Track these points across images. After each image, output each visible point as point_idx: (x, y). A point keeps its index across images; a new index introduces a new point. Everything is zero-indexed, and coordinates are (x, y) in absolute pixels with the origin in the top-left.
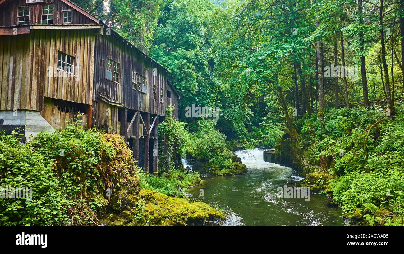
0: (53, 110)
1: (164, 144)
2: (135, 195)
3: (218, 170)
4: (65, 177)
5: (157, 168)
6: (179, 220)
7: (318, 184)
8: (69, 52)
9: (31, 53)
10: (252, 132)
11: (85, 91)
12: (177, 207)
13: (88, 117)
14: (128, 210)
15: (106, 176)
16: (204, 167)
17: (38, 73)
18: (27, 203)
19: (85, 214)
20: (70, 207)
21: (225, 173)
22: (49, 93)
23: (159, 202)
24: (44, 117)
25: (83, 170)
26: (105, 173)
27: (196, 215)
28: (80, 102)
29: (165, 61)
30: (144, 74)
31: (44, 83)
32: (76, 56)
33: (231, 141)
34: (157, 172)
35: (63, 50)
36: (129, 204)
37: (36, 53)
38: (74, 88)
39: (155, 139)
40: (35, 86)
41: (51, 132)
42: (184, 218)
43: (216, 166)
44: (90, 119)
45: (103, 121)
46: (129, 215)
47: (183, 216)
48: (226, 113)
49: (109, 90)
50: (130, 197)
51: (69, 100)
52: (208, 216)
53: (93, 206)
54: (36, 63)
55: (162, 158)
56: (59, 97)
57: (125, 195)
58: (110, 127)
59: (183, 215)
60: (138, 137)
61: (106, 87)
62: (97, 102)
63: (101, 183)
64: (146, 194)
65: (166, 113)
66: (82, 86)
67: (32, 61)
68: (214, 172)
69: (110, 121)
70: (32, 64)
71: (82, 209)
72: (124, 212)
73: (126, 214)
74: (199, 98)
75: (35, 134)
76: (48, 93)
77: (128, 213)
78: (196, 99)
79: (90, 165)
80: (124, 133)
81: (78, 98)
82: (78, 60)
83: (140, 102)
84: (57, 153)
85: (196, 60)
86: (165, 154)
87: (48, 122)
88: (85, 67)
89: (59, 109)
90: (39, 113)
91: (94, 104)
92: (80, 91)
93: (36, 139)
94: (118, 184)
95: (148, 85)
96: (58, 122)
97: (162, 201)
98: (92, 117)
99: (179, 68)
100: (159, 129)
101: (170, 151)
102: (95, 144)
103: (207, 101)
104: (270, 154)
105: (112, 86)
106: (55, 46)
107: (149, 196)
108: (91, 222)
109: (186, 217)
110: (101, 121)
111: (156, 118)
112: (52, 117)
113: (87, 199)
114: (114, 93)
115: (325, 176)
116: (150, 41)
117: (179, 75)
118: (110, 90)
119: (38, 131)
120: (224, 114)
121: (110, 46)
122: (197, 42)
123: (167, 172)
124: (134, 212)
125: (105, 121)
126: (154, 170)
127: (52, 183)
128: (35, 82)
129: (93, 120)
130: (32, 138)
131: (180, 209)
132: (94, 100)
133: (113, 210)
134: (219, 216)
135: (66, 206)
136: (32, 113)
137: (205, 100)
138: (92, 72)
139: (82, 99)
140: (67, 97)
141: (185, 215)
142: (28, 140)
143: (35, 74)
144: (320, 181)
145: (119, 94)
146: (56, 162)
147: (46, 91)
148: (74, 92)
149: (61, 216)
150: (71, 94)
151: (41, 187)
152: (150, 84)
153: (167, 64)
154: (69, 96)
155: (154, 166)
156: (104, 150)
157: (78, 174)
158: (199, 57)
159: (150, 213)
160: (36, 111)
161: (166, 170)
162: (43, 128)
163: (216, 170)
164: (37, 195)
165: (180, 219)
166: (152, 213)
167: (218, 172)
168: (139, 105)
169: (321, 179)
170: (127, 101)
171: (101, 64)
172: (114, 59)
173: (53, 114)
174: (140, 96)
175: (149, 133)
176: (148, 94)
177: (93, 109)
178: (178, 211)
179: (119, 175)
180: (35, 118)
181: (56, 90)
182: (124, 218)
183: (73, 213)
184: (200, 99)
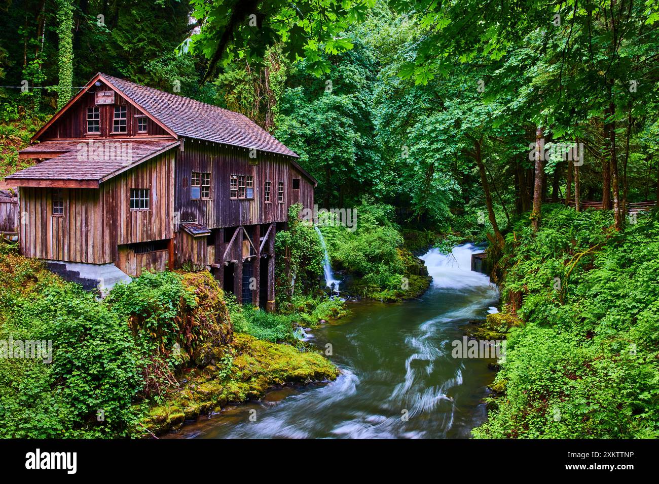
0: (127, 256)
1: (285, 261)
2: (223, 347)
3: (377, 291)
4: (141, 335)
5: (274, 295)
6: (276, 377)
7: (498, 332)
8: (143, 185)
9: (101, 203)
10: (463, 217)
11: (164, 224)
12: (278, 361)
13: (170, 254)
14: (212, 365)
15: (187, 329)
16: (357, 285)
17: (109, 222)
18: (105, 366)
19: (162, 372)
20: (146, 366)
21: (386, 298)
22: (122, 239)
23: (256, 354)
24: (118, 266)
25: (160, 326)
26: (186, 325)
27: (296, 373)
28: (158, 239)
29: (304, 114)
30: (250, 171)
31: (116, 231)
32: (151, 186)
33: (423, 231)
34: (274, 301)
35: (135, 185)
36: (214, 358)
37: (107, 201)
38: (151, 224)
39: (270, 257)
40: (107, 238)
41: (127, 281)
42: (283, 375)
43: (375, 286)
44: (172, 255)
45: (187, 256)
46: (214, 372)
47: (282, 373)
48: (414, 187)
49: (195, 213)
50: (216, 350)
51: (145, 241)
52: (313, 374)
53: (170, 364)
54: (107, 213)
55: (282, 280)
56: (134, 241)
57: (209, 348)
58: (196, 263)
59: (282, 371)
60: (240, 261)
61: (191, 210)
62: (180, 233)
63: (182, 337)
64: (242, 342)
65: (288, 217)
66: (161, 219)
67: (103, 211)
68: (370, 295)
69: (196, 255)
70: (103, 215)
71: (158, 368)
72: (208, 367)
73: (210, 370)
74: (362, 168)
75: (111, 287)
76: (121, 241)
77: (213, 368)
78: (356, 171)
79: (167, 320)
80: (219, 260)
81: (155, 235)
82: (154, 191)
83: (244, 214)
84: (132, 309)
85: (356, 108)
86: (287, 276)
87: (123, 271)
88: (163, 195)
89: (135, 253)
90: (113, 264)
91: (176, 236)
92: (158, 225)
93: (111, 293)
94: (201, 337)
95: (256, 185)
96: (134, 267)
97: (260, 351)
98: (175, 252)
99: (324, 127)
100: (276, 241)
101: (294, 271)
102: (173, 294)
103: (374, 174)
104: (481, 259)
105: (200, 207)
106: (127, 185)
107: (244, 345)
108: (167, 382)
109: (286, 374)
110: (185, 256)
111: (270, 228)
112: (127, 264)
113: (165, 355)
114: (203, 214)
115: (510, 320)
116: (280, 83)
117: (325, 137)
118: (197, 213)
119: (113, 283)
120: (410, 189)
121: (196, 156)
122: (357, 77)
123: (289, 300)
124: (220, 367)
125: (190, 256)
126: (269, 298)
127: (126, 345)
128: (107, 232)
129: (176, 255)
130: (108, 292)
131: (281, 364)
132: (176, 231)
133: (196, 365)
134: (328, 375)
135: (141, 366)
136: (106, 266)
137: (371, 171)
138: (172, 199)
139: (160, 234)
140: (143, 238)
141: (285, 371)
142: (103, 295)
143: (107, 224)
144: (503, 327)
145: (210, 212)
146: (132, 319)
147: (119, 239)
148: (150, 230)
149: (136, 377)
150: (147, 233)
151: (117, 350)
152: (260, 183)
153: (305, 120)
154: (145, 235)
155: (269, 293)
156: (185, 300)
157: (154, 331)
158: (361, 103)
159: (239, 368)
160: (110, 263)
161: (288, 297)
162: (117, 279)
163: (373, 291)
164: (113, 357)
165: (278, 376)
166: (241, 369)
167: (376, 295)
168: (241, 218)
169: (504, 324)
170: (223, 218)
171: (184, 184)
172: (202, 170)
173: (128, 259)
174: (242, 205)
175: (258, 251)
176: (257, 199)
177: (175, 242)
178: (277, 366)
179: (203, 325)
180: (109, 270)
181: (129, 233)
182: (208, 374)
183: (149, 373)
184: (364, 170)
